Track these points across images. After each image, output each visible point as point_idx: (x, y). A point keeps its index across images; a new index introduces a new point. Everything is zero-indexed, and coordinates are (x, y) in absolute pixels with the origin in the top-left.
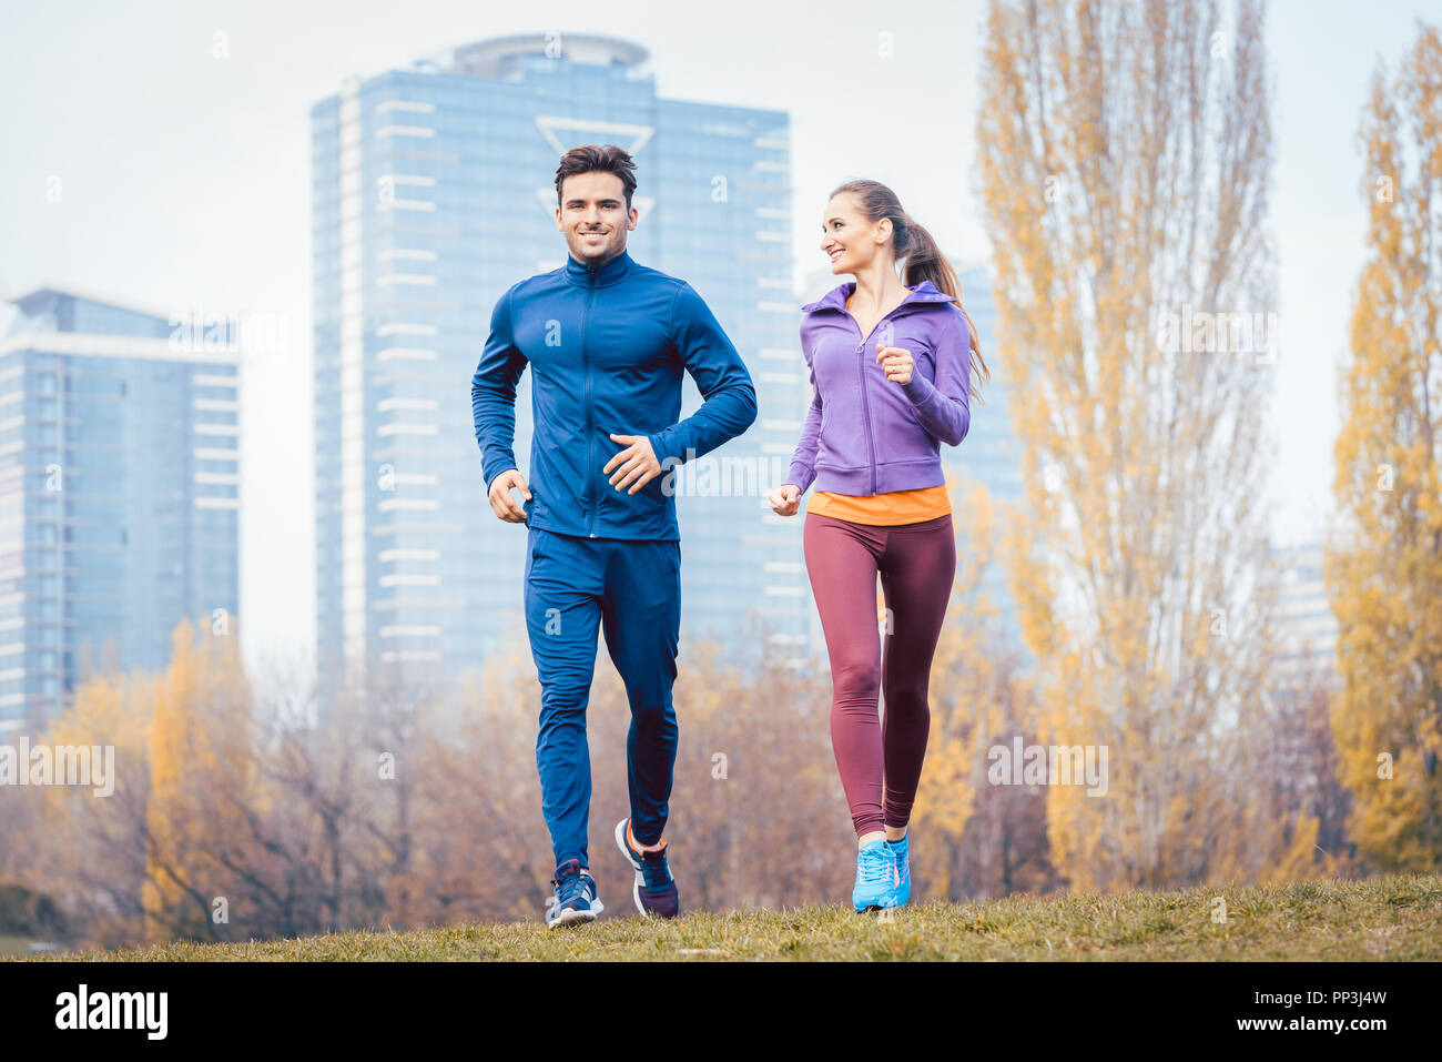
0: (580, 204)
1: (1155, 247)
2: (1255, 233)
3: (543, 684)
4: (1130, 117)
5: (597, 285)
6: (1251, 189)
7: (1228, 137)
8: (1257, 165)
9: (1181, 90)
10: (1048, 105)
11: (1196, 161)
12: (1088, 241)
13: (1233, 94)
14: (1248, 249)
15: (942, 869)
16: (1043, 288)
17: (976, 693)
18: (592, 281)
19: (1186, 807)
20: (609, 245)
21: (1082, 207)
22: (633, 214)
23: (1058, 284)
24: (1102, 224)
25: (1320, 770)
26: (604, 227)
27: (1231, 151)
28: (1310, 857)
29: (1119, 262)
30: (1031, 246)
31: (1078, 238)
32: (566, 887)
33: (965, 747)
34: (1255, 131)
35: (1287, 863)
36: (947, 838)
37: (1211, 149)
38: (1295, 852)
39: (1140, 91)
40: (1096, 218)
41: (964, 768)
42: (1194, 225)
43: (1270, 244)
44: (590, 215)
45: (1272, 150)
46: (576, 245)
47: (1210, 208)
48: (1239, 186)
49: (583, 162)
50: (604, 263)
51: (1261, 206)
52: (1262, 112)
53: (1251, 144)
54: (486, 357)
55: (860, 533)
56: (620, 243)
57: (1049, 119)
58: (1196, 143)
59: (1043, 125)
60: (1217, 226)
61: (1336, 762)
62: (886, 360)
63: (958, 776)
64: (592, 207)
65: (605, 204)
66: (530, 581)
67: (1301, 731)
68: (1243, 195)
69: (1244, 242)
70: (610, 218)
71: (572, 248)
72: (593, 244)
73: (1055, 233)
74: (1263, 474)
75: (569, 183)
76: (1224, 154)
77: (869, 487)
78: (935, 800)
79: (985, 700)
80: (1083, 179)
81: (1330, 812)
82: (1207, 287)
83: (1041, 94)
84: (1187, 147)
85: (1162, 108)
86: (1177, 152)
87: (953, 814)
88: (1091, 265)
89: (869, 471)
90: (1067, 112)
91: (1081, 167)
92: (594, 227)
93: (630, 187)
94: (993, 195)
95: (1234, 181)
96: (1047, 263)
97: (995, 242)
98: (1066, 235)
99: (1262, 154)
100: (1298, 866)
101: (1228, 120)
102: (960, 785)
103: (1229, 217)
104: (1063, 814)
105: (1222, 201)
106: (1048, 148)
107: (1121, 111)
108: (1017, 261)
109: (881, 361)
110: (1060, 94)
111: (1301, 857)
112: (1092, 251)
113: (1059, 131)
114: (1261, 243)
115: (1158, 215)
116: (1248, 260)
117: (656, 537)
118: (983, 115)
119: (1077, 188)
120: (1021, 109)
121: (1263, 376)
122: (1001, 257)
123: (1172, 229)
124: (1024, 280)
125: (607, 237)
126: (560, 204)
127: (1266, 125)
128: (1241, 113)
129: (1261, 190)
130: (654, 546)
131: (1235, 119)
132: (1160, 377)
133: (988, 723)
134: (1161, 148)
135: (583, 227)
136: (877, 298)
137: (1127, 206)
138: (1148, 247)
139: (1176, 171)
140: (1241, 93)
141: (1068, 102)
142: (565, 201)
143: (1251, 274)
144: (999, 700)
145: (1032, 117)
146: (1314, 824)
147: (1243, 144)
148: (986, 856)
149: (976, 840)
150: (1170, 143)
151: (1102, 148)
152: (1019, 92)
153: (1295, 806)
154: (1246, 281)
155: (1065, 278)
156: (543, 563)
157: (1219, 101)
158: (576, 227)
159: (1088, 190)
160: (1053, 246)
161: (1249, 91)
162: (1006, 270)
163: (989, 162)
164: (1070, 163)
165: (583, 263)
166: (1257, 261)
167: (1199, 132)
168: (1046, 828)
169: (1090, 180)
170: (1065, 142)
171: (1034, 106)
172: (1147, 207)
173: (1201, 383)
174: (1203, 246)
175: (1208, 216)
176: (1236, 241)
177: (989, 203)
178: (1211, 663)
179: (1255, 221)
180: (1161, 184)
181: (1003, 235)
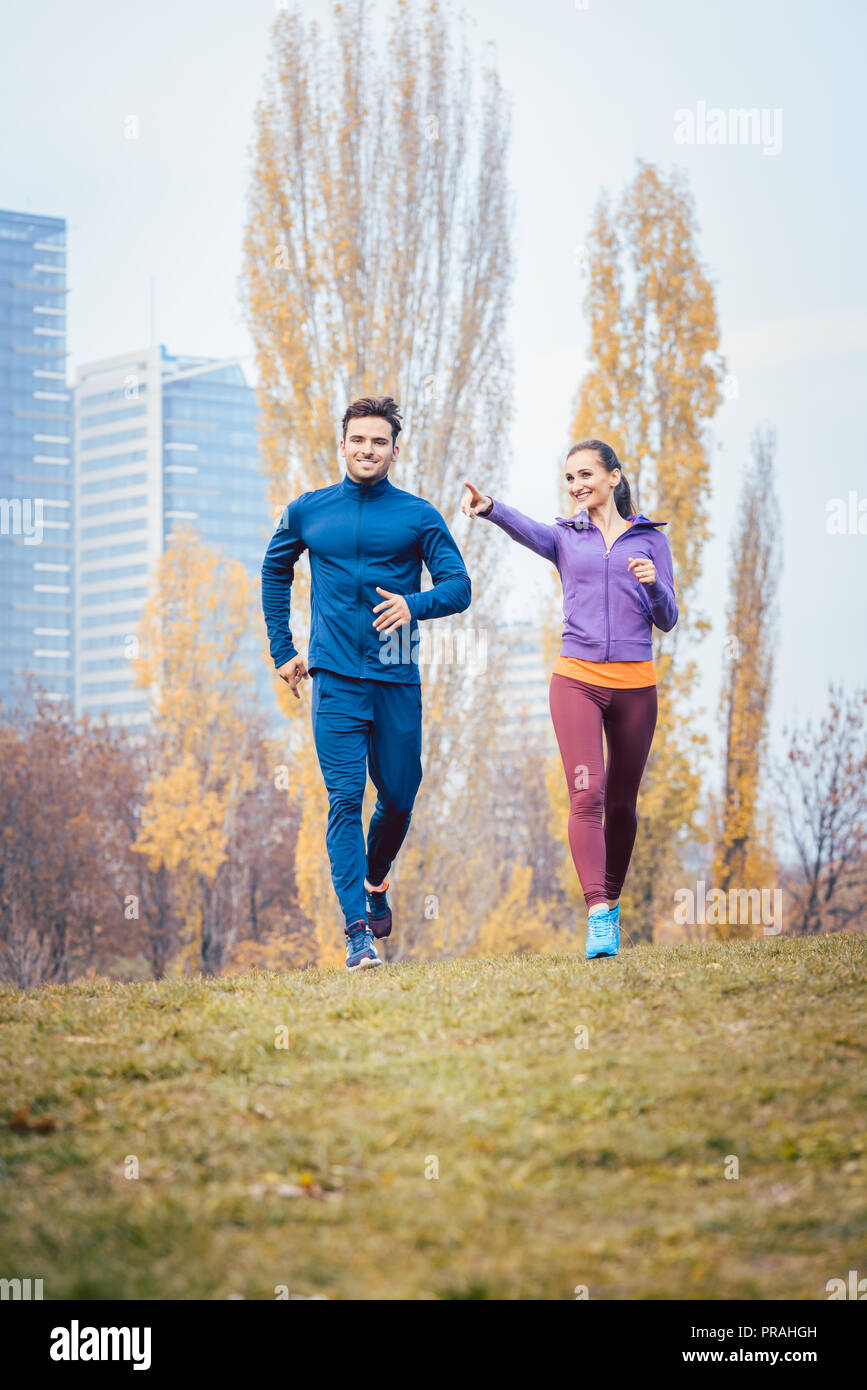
0: (359, 439)
1: (403, 355)
2: (492, 344)
3: (329, 790)
4: (385, 235)
5: (366, 499)
6: (491, 304)
7: (471, 256)
8: (496, 284)
9: (430, 212)
10: (310, 223)
11: (441, 277)
12: (343, 345)
13: (477, 220)
14: (487, 358)
15: (196, 909)
16: (303, 390)
17: (230, 751)
18: (363, 496)
19: (420, 857)
20: (378, 471)
21: (338, 317)
22: (396, 450)
23: (315, 385)
24: (356, 331)
25: (533, 823)
26: (375, 457)
27: (474, 269)
28: (524, 902)
29: (370, 367)
30: (290, 350)
31: (335, 345)
32: (357, 940)
33: (220, 800)
34: (495, 253)
35: (504, 906)
36: (202, 880)
37: (455, 267)
38: (511, 897)
39: (394, 214)
40: (351, 325)
41: (218, 819)
42: (438, 336)
43: (505, 355)
44: (366, 447)
45: (510, 270)
46: (353, 468)
47: (454, 323)
48: (480, 303)
49: (364, 409)
50: (373, 483)
51: (498, 321)
52: (502, 238)
53: (492, 266)
54: (275, 547)
55: (592, 692)
56: (385, 471)
57: (311, 234)
58: (442, 263)
59: (306, 242)
60: (459, 336)
61: (548, 818)
62: (636, 569)
63: (213, 825)
64: (368, 443)
65: (378, 441)
66: (318, 713)
67: (517, 788)
68: (483, 310)
69: (483, 353)
70: (381, 451)
71: (349, 469)
72: (366, 469)
73: (313, 339)
74: (494, 561)
75: (353, 423)
76: (466, 272)
77: (604, 656)
78: (191, 847)
79: (239, 758)
80: (340, 291)
81: (541, 862)
82: (449, 391)
83: (304, 212)
84: (434, 264)
85: (412, 227)
86: (426, 269)
87: (208, 859)
88: (346, 369)
89: (605, 645)
90: (327, 230)
91: (339, 279)
92: (369, 457)
93: (397, 429)
94: (258, 303)
95: (476, 298)
96: (306, 365)
97: (259, 346)
98: (324, 341)
99: (501, 273)
100: (514, 908)
101: (471, 242)
102: (215, 834)
103: (470, 328)
104: (310, 862)
105: (464, 316)
106: (309, 264)
107: (379, 230)
108: (279, 363)
109: (632, 569)
110: (322, 214)
111: (516, 902)
112: (347, 356)
113: (319, 247)
114: (498, 352)
115: (407, 326)
116: (486, 369)
117: (405, 681)
118: (251, 230)
119: (335, 300)
120: (286, 226)
121: (497, 473)
122: (264, 357)
123: (419, 339)
124: (285, 380)
125: (377, 466)
126: (344, 437)
127: (506, 249)
128: (483, 235)
129: (500, 306)
130: (405, 688)
131: (478, 241)
132: (405, 471)
133: (241, 777)
134: (411, 264)
135: (360, 456)
136: (607, 524)
137: (379, 316)
138: (397, 354)
139: (424, 286)
140: (483, 218)
141: (329, 220)
142: (348, 436)
143: (488, 381)
144: (249, 758)
145: (296, 232)
146: (529, 872)
147: (484, 263)
148: (237, 898)
149: (227, 884)
150: (420, 262)
151: (358, 263)
152: (285, 210)
153: (510, 855)
154: (483, 389)
155: (322, 381)
156: (329, 700)
157: (463, 224)
158: (355, 455)
159: (345, 301)
160: (312, 351)
161: (491, 218)
162: (269, 371)
163: (255, 273)
164: (329, 276)
165: (357, 482)
166: (494, 371)
167: (445, 250)
168: (293, 875)
169: (347, 294)
170: (325, 257)
171: (298, 223)
172: (397, 318)
173: (441, 479)
174: (447, 357)
175: (451, 328)
176: (476, 352)
177: (255, 310)
178: (444, 729)
179: (493, 334)
180: (409, 300)
181: (267, 339)
